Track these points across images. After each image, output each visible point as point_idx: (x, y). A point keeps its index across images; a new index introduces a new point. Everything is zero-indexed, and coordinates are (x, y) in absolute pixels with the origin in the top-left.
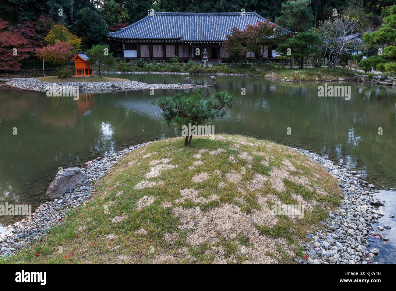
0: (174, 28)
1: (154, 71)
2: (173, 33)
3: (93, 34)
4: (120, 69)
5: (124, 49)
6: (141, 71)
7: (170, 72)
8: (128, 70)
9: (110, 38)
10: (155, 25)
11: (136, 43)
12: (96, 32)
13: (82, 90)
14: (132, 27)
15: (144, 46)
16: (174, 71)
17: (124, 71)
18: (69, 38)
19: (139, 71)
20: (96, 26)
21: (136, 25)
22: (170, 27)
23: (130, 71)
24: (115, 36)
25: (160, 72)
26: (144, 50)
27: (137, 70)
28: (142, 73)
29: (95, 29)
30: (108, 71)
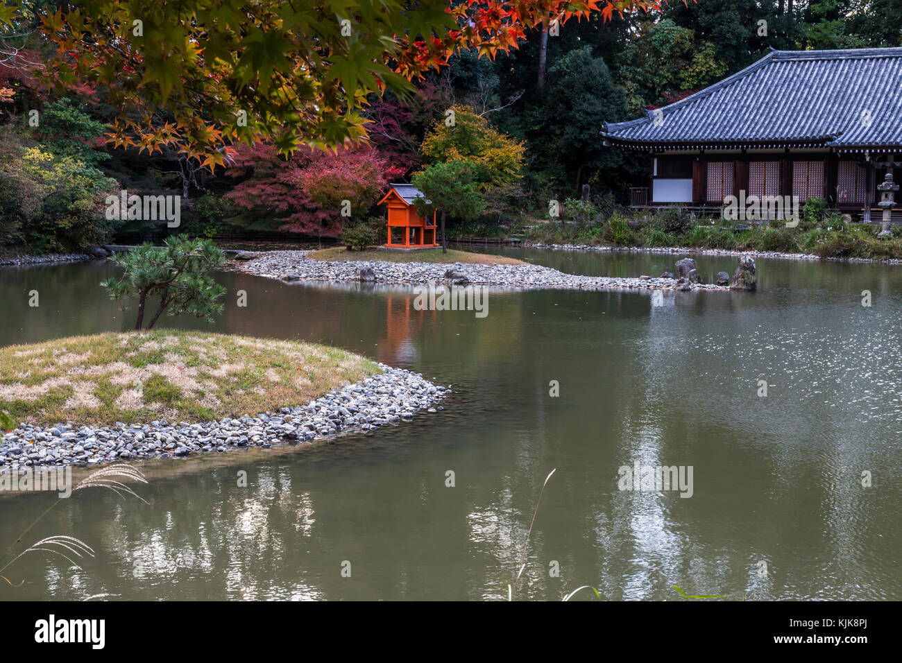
0: (829, 101)
1: (713, 246)
2: (820, 118)
3: (582, 129)
4: (609, 239)
5: (655, 174)
6: (672, 246)
7: (761, 251)
8: (632, 242)
9: (610, 140)
10: (766, 95)
11: (693, 157)
12: (590, 124)
13: (366, 281)
14: (687, 106)
15: (720, 164)
16: (774, 249)
17: (620, 243)
18: (489, 144)
19: (667, 245)
20: (592, 104)
21: (703, 98)
22: (818, 98)
23: (638, 246)
24: (625, 135)
25: (729, 249)
26: (719, 180)
27: (658, 242)
28: (673, 251)
29: (587, 114)
30: (573, 243)
